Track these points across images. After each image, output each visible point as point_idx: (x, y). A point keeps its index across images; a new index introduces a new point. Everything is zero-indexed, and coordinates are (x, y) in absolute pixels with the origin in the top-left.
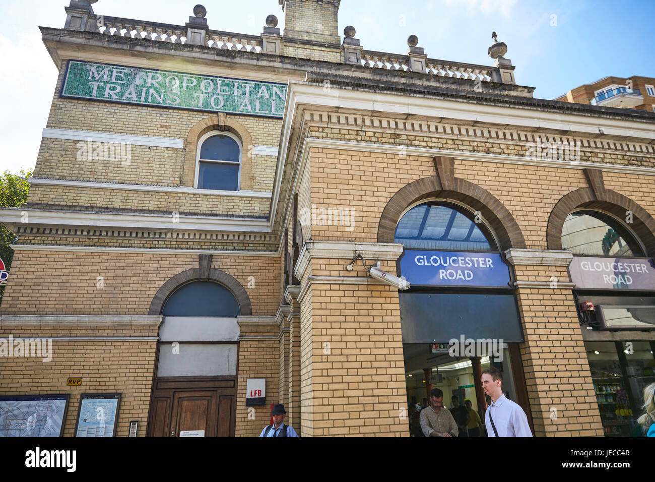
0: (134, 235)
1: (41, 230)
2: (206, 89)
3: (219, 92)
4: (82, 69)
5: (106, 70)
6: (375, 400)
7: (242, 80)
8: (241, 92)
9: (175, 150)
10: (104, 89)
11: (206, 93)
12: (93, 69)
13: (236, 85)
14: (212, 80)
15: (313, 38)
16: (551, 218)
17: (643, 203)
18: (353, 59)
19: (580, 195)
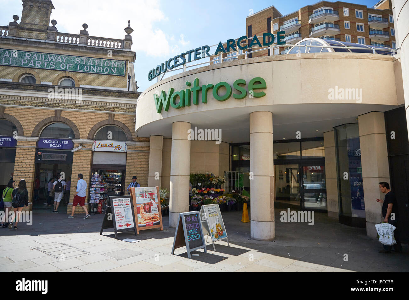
15: (33, 27)
16: (36, 126)
17: (75, 121)
18: (51, 37)
19: (50, 119)
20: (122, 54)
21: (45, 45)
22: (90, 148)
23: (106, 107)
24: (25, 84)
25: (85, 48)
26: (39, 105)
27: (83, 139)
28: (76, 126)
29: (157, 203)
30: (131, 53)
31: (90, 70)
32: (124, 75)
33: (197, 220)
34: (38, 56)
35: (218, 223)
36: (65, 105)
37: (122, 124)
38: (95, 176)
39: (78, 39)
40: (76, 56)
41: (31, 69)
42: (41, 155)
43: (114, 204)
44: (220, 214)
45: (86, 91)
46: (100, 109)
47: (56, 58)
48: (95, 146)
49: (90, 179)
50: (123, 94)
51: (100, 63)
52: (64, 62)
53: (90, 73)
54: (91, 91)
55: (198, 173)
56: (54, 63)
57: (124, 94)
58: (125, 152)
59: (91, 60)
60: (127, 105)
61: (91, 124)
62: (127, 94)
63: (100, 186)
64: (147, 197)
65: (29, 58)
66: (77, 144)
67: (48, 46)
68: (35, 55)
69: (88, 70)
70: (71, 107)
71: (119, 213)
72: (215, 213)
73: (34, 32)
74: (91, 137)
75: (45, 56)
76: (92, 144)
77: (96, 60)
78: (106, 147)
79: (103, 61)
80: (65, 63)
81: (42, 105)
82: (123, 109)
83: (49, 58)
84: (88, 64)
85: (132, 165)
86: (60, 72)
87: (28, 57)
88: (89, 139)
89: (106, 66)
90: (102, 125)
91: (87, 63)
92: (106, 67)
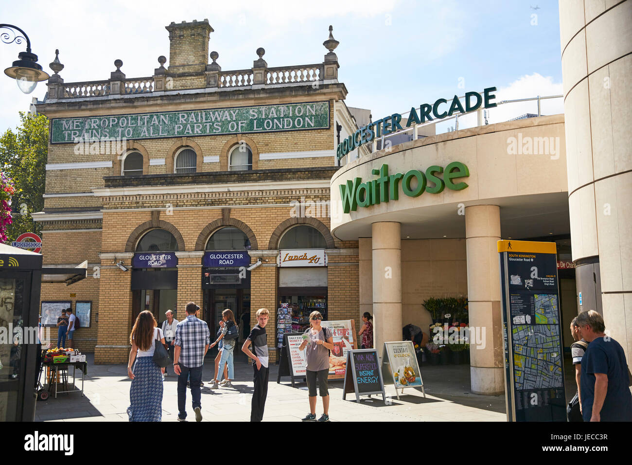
0: (91, 222)
1: (51, 223)
2: (123, 125)
3: (129, 125)
4: (59, 124)
5: (71, 122)
6: (118, 309)
7: (142, 113)
8: (142, 123)
9: (108, 168)
10: (71, 134)
11: (122, 127)
12: (64, 122)
13: (139, 117)
14: (126, 117)
15: (186, 70)
16: (200, 235)
17: (250, 223)
18: (212, 82)
19: (217, 223)
20: (321, 90)
21: (205, 97)
22: (272, 262)
23: (292, 196)
24: (182, 175)
25: (262, 92)
26: (202, 203)
27: (262, 250)
28: (251, 230)
29: (351, 343)
30: (335, 86)
31: (273, 126)
32: (328, 127)
33: (373, 360)
34: (196, 116)
35: (408, 366)
36: (234, 200)
37: (318, 222)
38: (284, 306)
39: (252, 77)
40: (252, 106)
41: (188, 138)
42: (209, 277)
43: (290, 343)
44: (414, 355)
45: (262, 175)
46: (284, 200)
47: (221, 114)
48: (280, 260)
49: (276, 311)
50: (315, 172)
51: (288, 112)
52: (234, 119)
53: (274, 132)
54: (269, 174)
55: (446, 296)
56: (220, 124)
57: (318, 172)
58: (325, 267)
59: (273, 109)
60: (322, 190)
61: (271, 225)
62: (322, 172)
63: (291, 322)
64: (337, 334)
65: (184, 122)
66: (255, 258)
67: (210, 98)
68: (193, 114)
69: (270, 127)
70: (243, 202)
71: (296, 354)
72: (405, 353)
73: (187, 78)
74: (273, 245)
75: (206, 114)
76: (276, 257)
77: (282, 108)
78: (296, 260)
79: (293, 107)
80: (234, 121)
81: (204, 203)
82: (318, 197)
83: (212, 117)
84: (270, 117)
85: (336, 287)
86: (230, 137)
87: (182, 119)
88: (270, 249)
89: (298, 115)
90: (288, 226)
91: (268, 116)
92: (300, 117)
